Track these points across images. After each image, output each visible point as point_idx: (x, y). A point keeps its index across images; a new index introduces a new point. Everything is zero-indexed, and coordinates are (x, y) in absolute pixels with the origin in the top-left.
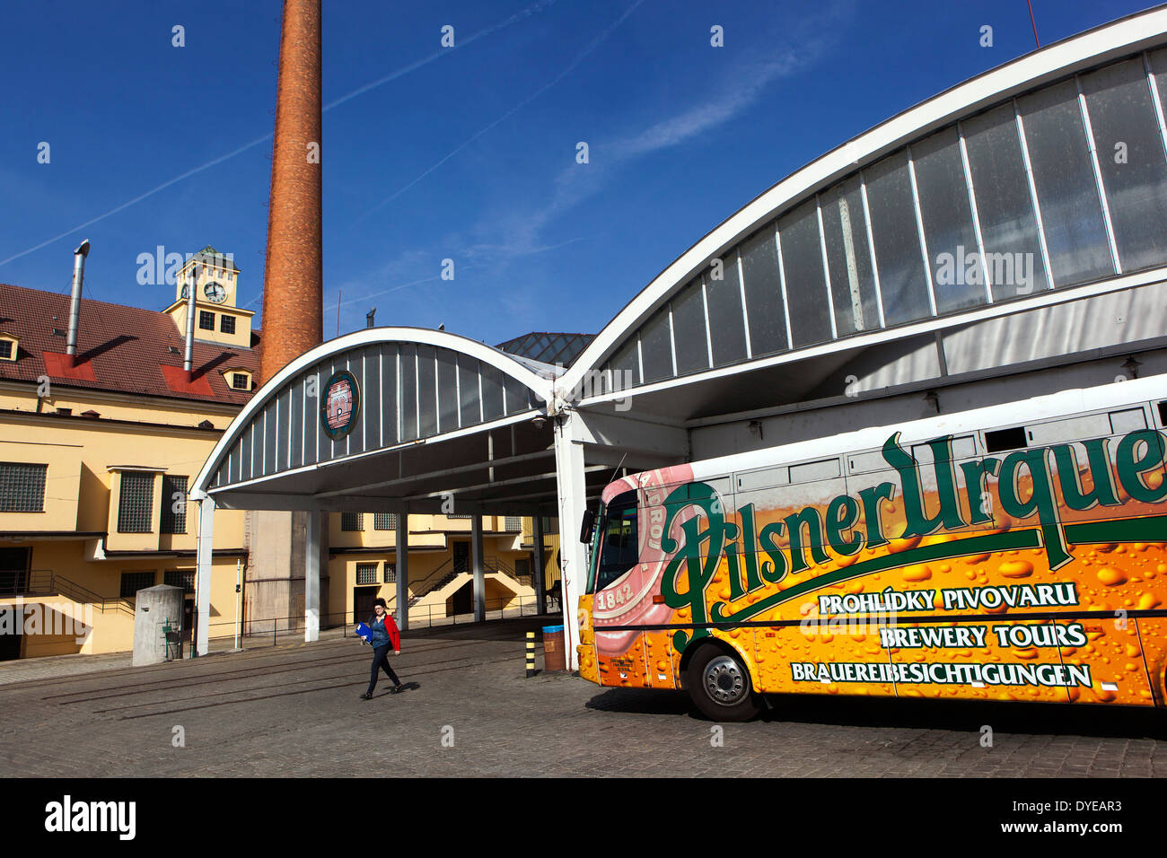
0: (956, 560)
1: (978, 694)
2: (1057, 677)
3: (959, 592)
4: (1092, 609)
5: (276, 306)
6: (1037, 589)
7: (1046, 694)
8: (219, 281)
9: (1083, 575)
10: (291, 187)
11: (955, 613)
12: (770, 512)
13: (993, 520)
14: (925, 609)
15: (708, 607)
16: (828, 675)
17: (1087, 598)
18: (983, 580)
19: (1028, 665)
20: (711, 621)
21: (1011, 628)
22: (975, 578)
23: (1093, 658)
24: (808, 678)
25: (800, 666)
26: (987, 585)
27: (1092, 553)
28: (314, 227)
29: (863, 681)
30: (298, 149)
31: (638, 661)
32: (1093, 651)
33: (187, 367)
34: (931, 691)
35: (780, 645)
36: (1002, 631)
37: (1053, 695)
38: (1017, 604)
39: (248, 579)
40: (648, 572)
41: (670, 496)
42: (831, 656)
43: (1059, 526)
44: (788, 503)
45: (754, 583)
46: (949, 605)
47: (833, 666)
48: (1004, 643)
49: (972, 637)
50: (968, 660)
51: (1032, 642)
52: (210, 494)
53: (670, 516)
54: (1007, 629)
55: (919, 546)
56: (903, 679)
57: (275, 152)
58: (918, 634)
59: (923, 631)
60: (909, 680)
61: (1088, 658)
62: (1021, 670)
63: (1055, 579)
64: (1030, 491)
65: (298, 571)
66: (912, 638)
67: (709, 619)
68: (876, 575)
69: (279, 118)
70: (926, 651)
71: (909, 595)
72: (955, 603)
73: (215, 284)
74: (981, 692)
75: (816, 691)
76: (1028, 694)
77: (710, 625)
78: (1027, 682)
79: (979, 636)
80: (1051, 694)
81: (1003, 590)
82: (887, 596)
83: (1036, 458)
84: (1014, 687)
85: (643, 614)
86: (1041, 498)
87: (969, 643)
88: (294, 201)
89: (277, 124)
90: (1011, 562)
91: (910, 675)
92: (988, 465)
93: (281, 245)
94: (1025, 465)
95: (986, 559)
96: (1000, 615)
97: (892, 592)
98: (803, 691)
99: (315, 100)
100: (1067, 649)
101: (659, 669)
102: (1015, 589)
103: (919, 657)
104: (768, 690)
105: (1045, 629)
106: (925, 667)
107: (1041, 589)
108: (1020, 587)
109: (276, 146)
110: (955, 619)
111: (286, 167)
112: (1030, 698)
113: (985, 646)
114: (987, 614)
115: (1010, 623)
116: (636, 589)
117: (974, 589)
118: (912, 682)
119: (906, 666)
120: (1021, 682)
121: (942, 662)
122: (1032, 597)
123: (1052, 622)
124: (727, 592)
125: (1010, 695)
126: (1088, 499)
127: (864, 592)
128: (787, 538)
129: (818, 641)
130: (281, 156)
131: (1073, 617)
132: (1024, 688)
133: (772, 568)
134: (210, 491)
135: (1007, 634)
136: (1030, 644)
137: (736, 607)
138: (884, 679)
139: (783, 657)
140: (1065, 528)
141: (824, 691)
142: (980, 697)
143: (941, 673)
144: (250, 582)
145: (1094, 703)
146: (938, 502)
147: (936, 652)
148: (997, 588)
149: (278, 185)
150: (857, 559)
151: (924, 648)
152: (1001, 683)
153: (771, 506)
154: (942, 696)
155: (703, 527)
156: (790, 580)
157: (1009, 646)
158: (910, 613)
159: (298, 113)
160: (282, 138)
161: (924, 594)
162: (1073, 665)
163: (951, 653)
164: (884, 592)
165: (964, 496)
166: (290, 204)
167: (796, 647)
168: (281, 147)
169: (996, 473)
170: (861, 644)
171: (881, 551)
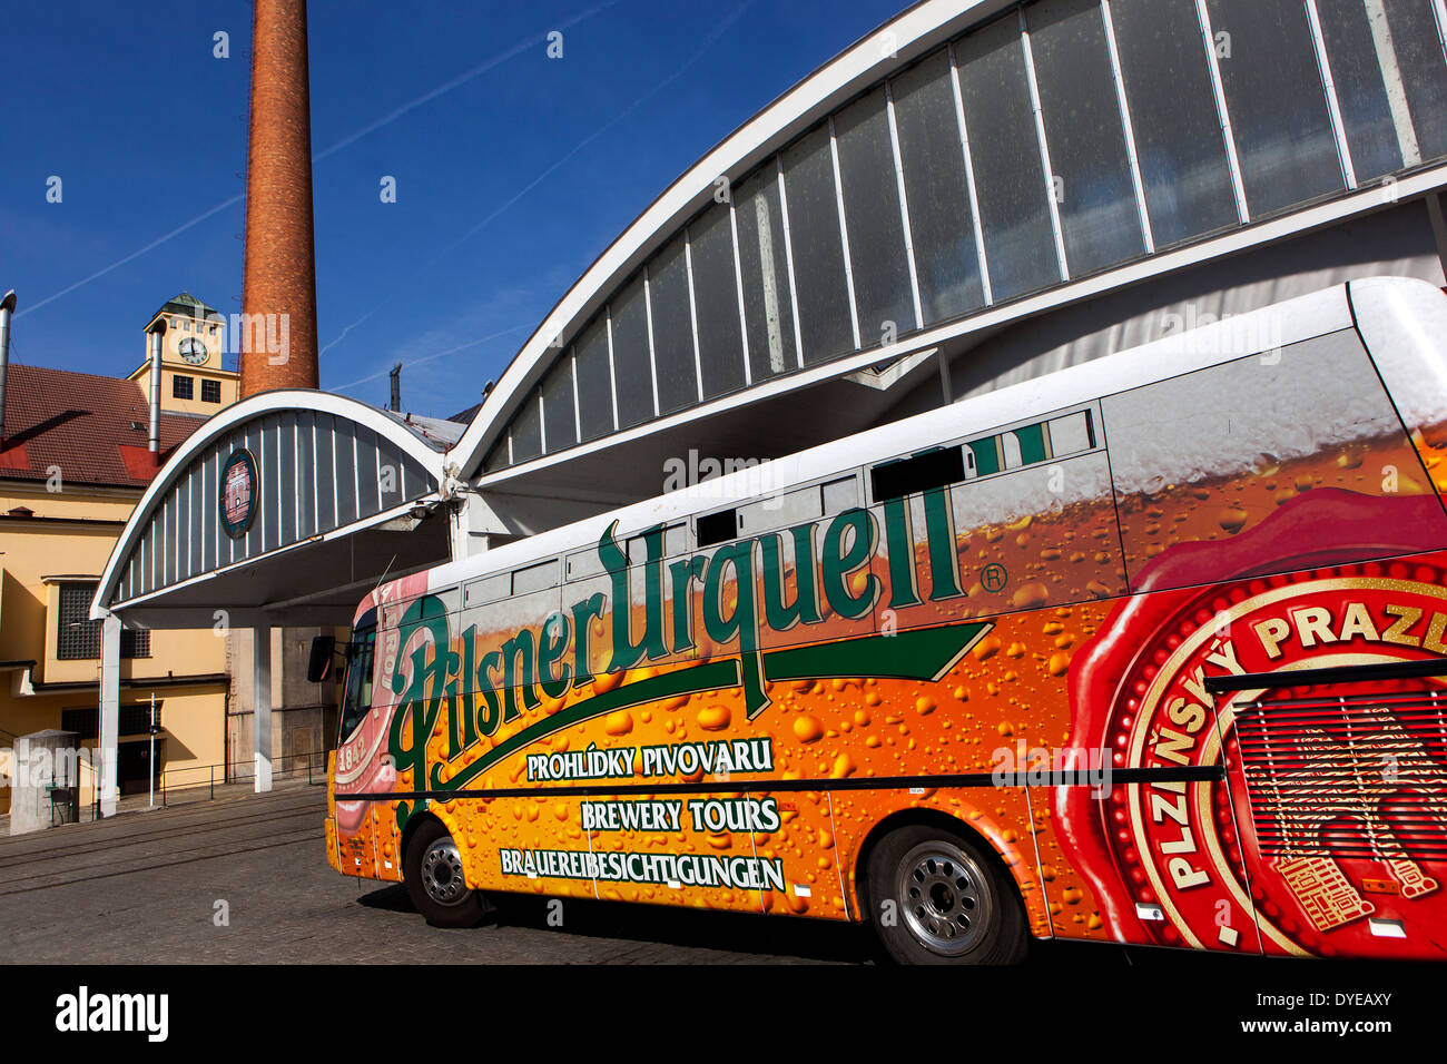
0: (656, 704)
1: (674, 899)
2: (750, 877)
3: (658, 750)
4: (787, 777)
5: (255, 366)
6: (733, 746)
7: (740, 900)
8: (197, 336)
9: (779, 727)
10: (271, 214)
11: (653, 781)
12: (491, 636)
13: (695, 647)
14: (625, 775)
15: (429, 769)
16: (533, 868)
17: (782, 761)
18: (681, 733)
19: (723, 857)
20: (430, 790)
21: (706, 803)
22: (673, 731)
23: (786, 849)
24: (515, 871)
25: (508, 853)
26: (685, 741)
27: (790, 695)
28: (303, 263)
29: (566, 876)
30: (278, 164)
31: (367, 843)
32: (786, 840)
33: (152, 447)
34: (630, 893)
35: (490, 824)
36: (697, 806)
37: (747, 902)
38: (713, 768)
39: (230, 712)
40: (379, 719)
41: (406, 614)
42: (536, 840)
43: (758, 653)
44: (508, 624)
45: (470, 738)
46: (647, 772)
47: (538, 853)
48: (699, 826)
49: (667, 816)
50: (662, 849)
51: (726, 825)
52: (114, 612)
53: (403, 641)
54: (701, 805)
55: (623, 684)
56: (603, 875)
57: (250, 169)
58: (616, 810)
59: (621, 806)
60: (608, 876)
61: (781, 848)
62: (716, 865)
63: (751, 733)
64: (734, 603)
65: (292, 700)
66: (612, 816)
67: (428, 788)
68: (580, 726)
69: (252, 125)
70: (624, 835)
71: (610, 753)
72: (653, 766)
73: (193, 340)
74: (677, 896)
75: (524, 889)
76: (722, 900)
77: (430, 795)
78: (722, 883)
79: (674, 814)
80: (744, 900)
81: (700, 748)
82: (590, 754)
83: (742, 555)
84: (709, 890)
85: (372, 779)
86: (743, 616)
87: (665, 826)
88: (275, 232)
89: (251, 133)
90: (710, 708)
91: (609, 870)
92: (695, 566)
93: (259, 289)
94: (732, 563)
95: (684, 703)
96: (697, 785)
97: (594, 750)
98: (512, 888)
99: (299, 100)
100: (761, 834)
101: (385, 854)
102: (712, 746)
103: (618, 844)
104: (481, 886)
105: (739, 804)
106: (623, 857)
107: (737, 746)
108: (717, 744)
109: (251, 162)
110: (653, 790)
111: (263, 188)
112: (726, 906)
113: (679, 830)
114: (683, 782)
115: (704, 796)
116: (369, 744)
117: (673, 745)
118: (611, 879)
119: (605, 856)
120: (716, 883)
121: (639, 851)
122: (728, 759)
123: (747, 795)
124: (446, 750)
125: (705, 900)
126: (788, 614)
127: (569, 750)
128: (502, 673)
129: (525, 818)
130: (257, 174)
131: (767, 787)
132: (719, 890)
133: (486, 717)
134: (113, 608)
135: (702, 811)
136: (723, 828)
137: (453, 770)
138: (585, 875)
139: (494, 841)
140: (765, 656)
141: (530, 889)
142: (676, 902)
143: (638, 867)
144: (233, 715)
145: (788, 914)
146: (645, 621)
147: (633, 837)
148: (694, 746)
149: (254, 212)
150: (563, 704)
151: (622, 831)
152: (696, 883)
153: (492, 628)
154: (640, 899)
155: (430, 659)
156: (503, 733)
157: (703, 830)
158: (611, 780)
159: (277, 118)
160: (258, 151)
161: (625, 752)
162: (766, 859)
163: (648, 838)
164: (588, 751)
165: (670, 610)
166: (269, 236)
167: (504, 827)
168: (257, 163)
169: (702, 579)
170: (563, 824)
171: (587, 692)
